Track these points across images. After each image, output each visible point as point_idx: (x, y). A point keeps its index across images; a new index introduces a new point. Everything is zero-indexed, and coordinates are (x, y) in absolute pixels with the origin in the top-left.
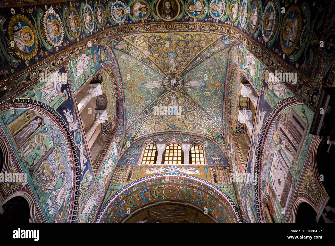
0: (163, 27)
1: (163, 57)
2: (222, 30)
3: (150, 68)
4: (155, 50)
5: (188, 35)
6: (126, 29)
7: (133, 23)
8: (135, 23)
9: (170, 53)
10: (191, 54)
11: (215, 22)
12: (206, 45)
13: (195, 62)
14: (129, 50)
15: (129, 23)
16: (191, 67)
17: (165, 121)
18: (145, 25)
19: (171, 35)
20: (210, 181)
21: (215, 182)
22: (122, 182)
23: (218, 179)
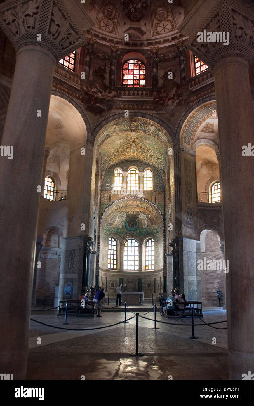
17: (128, 155)
20: (153, 202)
21: (156, 202)
22: (107, 202)
23: (157, 200)
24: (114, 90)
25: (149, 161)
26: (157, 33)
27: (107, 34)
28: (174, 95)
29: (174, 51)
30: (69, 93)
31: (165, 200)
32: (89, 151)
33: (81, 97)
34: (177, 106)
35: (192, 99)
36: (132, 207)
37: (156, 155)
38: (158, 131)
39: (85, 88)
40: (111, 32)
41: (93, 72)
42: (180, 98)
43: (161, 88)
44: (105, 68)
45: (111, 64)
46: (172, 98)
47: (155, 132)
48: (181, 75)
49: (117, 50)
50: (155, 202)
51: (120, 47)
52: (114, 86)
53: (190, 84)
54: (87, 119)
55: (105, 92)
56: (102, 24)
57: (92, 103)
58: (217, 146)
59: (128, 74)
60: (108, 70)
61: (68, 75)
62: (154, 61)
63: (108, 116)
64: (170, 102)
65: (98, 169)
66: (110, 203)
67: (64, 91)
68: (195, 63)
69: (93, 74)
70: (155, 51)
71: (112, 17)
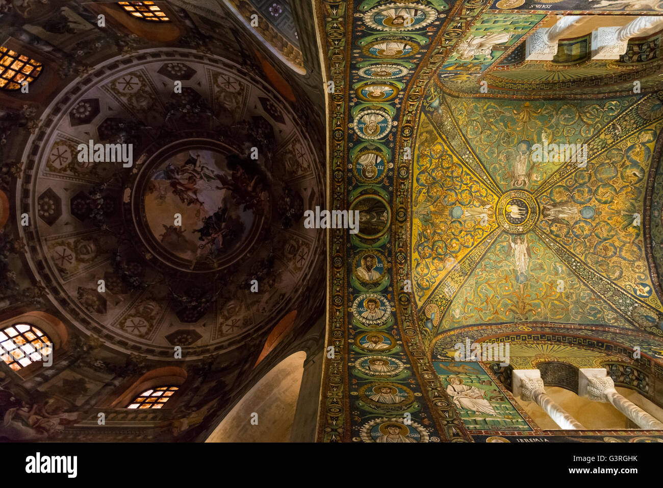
0: (402, 227)
1: (461, 232)
2: (411, 112)
3: (481, 259)
4: (446, 246)
5: (418, 180)
6: (403, 299)
7: (391, 285)
8: (392, 281)
9: (452, 217)
10: (455, 174)
11: (397, 127)
12: (440, 143)
13: (473, 165)
14: (444, 298)
15: (392, 293)
16: (482, 174)
17: (613, 233)
18: (396, 262)
19: (417, 213)
56: (299, 265)
71: (296, 246)
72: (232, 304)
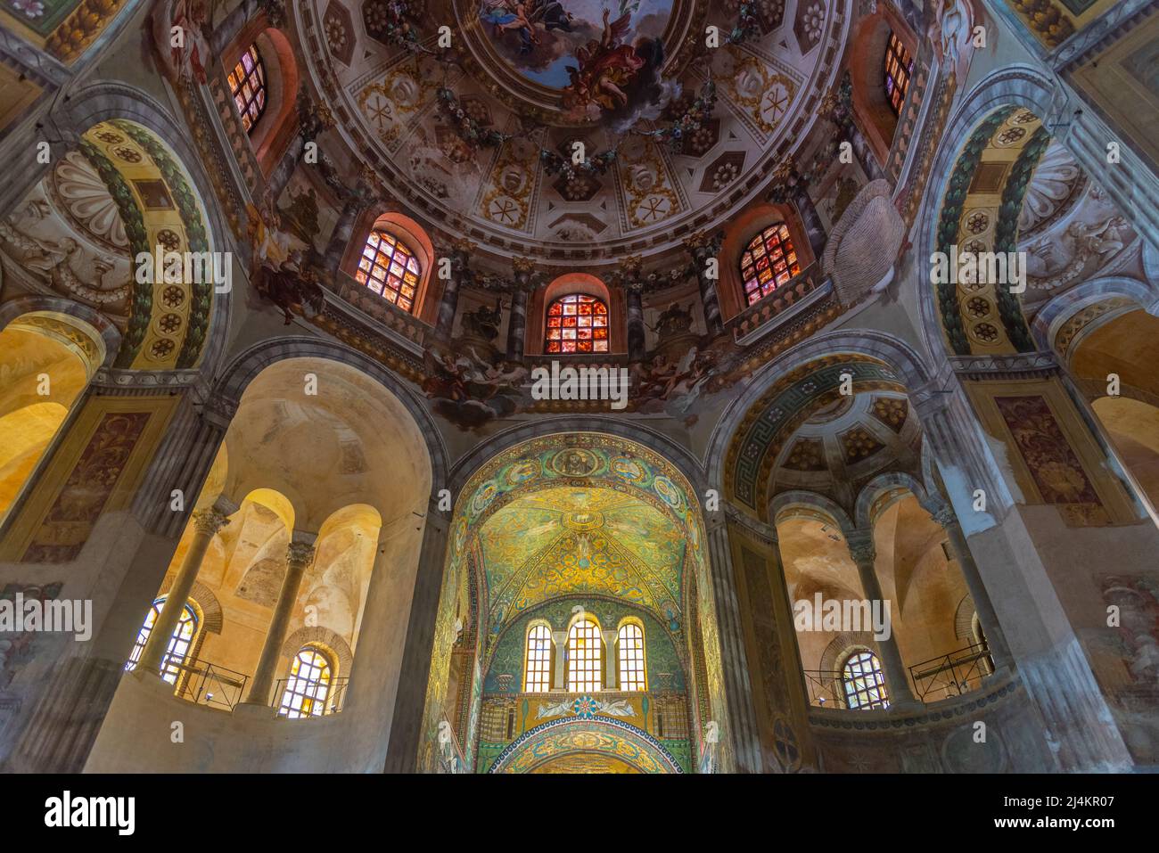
17: (567, 578)
20: (651, 733)
21: (661, 734)
22: (499, 739)
23: (665, 727)
24: (521, 364)
25: (632, 595)
26: (636, 223)
27: (506, 230)
28: (691, 366)
29: (683, 261)
30: (386, 362)
31: (690, 725)
32: (435, 534)
33: (423, 378)
34: (702, 394)
35: (746, 367)
36: (583, 757)
37: (652, 572)
38: (653, 473)
39: (437, 356)
40: (516, 227)
41: (463, 319)
42: (711, 372)
43: (652, 354)
44: (498, 310)
45: (515, 302)
46: (687, 376)
47: (644, 481)
48: (706, 314)
49: (532, 270)
50: (657, 734)
51: (540, 260)
52: (521, 353)
53: (735, 330)
54: (437, 438)
55: (496, 368)
56: (493, 208)
57: (456, 396)
58: (842, 511)
59: (561, 328)
60: (505, 316)
61: (390, 317)
62: (630, 290)
63: (500, 432)
64: (682, 387)
65: (476, 622)
66: (509, 742)
67: (374, 355)
68: (744, 283)
69: (462, 324)
70: (631, 267)
71: (519, 191)
72: (412, 86)
